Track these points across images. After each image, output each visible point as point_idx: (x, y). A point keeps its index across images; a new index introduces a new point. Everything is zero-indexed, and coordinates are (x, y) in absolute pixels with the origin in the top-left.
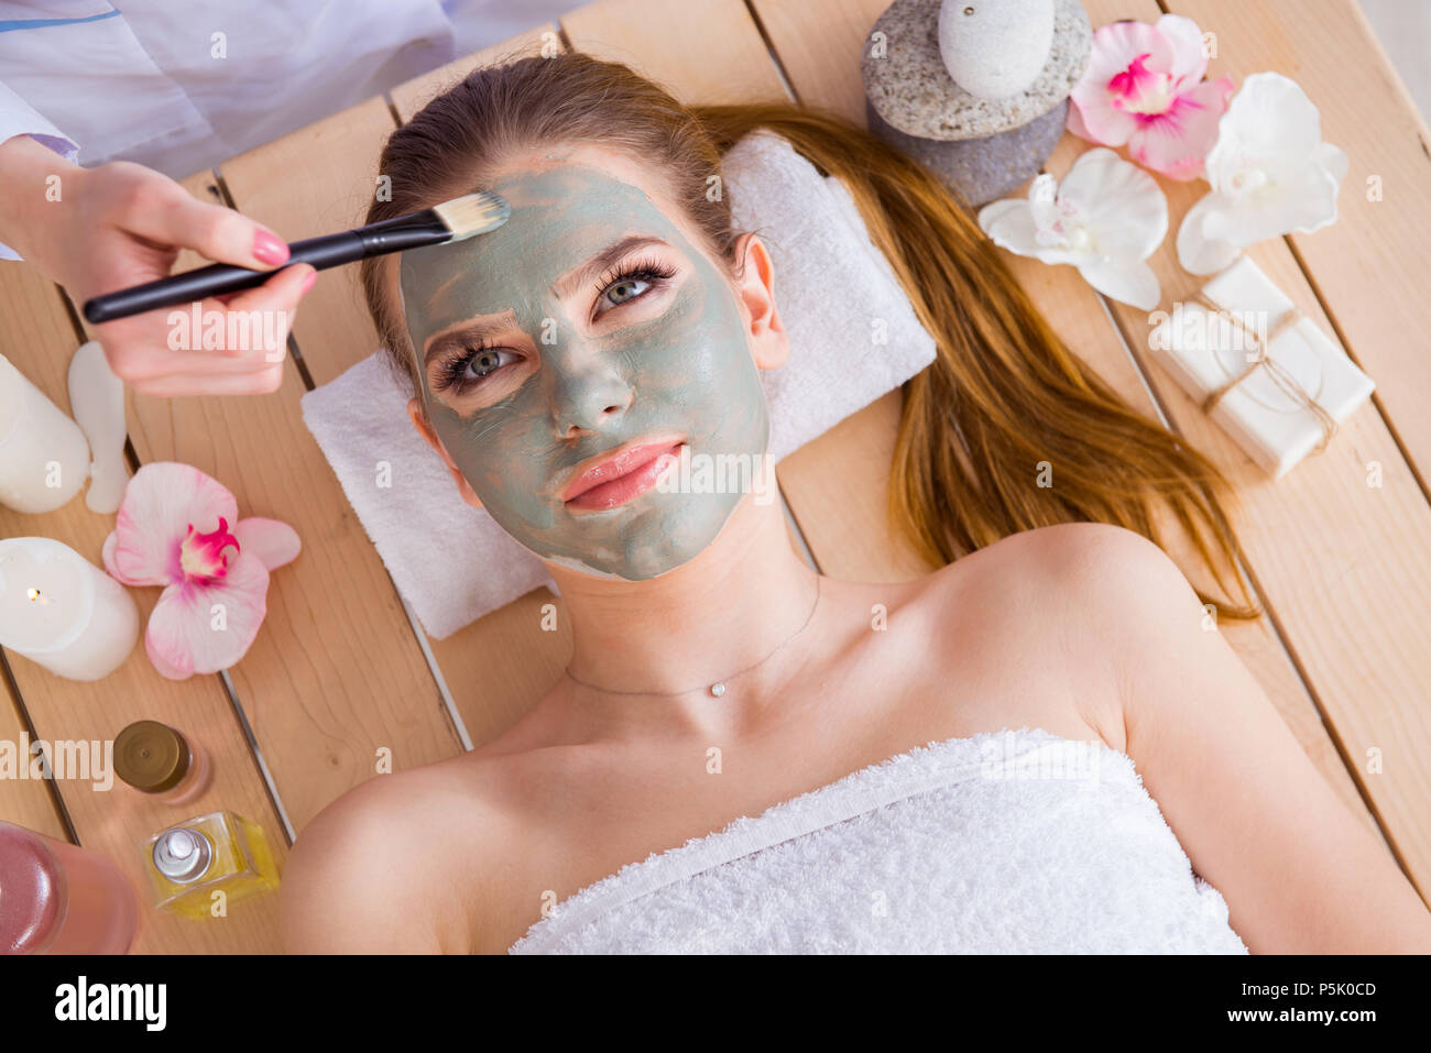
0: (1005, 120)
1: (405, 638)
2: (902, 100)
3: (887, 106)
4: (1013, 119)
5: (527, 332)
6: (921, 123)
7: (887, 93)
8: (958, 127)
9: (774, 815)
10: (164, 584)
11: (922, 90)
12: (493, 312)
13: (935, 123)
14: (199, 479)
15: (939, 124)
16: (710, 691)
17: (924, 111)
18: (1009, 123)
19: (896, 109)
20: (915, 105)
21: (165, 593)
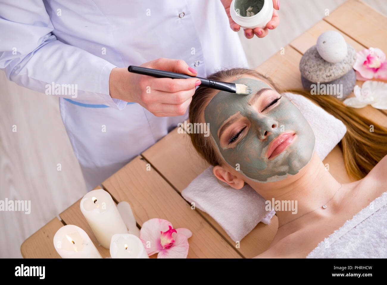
0: (342, 71)
1: (228, 248)
2: (314, 73)
3: (311, 76)
4: (344, 70)
5: (245, 116)
6: (321, 77)
7: (309, 73)
8: (331, 76)
9: (356, 216)
10: (158, 252)
11: (318, 68)
12: (235, 114)
13: (324, 76)
14: (160, 222)
15: (325, 76)
16: (323, 208)
17: (321, 73)
18: (343, 72)
19: (313, 76)
20: (318, 73)
21: (159, 254)
